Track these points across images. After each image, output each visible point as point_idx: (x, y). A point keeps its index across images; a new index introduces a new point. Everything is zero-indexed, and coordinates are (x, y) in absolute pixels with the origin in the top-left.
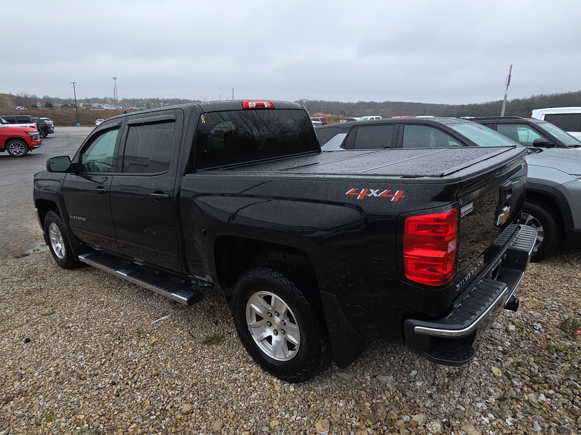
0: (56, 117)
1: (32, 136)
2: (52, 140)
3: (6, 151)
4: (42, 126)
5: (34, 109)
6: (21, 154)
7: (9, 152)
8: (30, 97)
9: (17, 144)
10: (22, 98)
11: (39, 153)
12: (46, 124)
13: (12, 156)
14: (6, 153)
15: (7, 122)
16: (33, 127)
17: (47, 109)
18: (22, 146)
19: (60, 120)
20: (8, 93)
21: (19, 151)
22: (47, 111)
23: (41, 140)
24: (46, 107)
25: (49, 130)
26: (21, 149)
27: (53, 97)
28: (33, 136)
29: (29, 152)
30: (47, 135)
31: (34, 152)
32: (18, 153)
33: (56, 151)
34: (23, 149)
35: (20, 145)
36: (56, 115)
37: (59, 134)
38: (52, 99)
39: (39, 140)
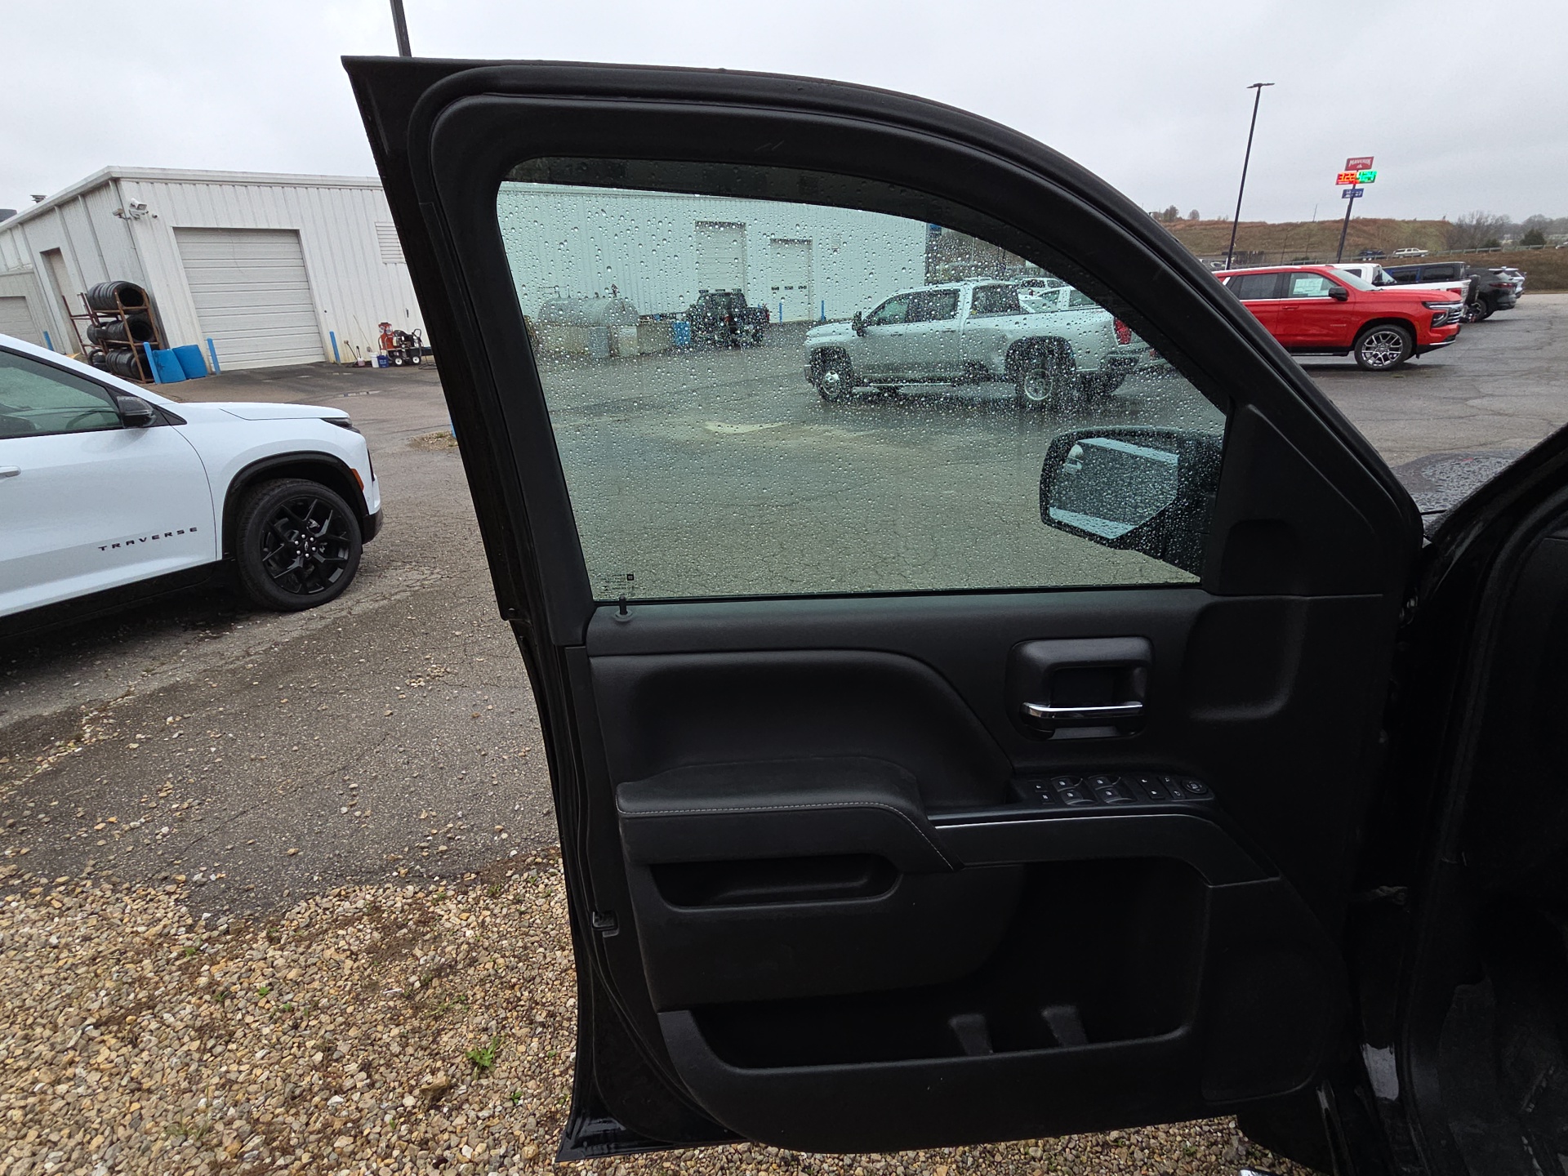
0: (1543, 268)
1: (1437, 315)
2: (1498, 327)
3: (1352, 354)
4: (1488, 289)
5: (1486, 251)
6: (1388, 362)
7: (1358, 357)
8: (1489, 221)
9: (1385, 336)
10: (1470, 226)
11: (1440, 362)
12: (1500, 285)
13: (1362, 368)
14: (1350, 359)
15: (1392, 279)
16: (1457, 291)
17: (1524, 248)
18: (1397, 343)
19: (1550, 277)
20: (1438, 218)
21: (1384, 356)
22: (1522, 253)
23: (1459, 327)
24: (1524, 243)
25: (1503, 299)
26: (1391, 349)
27: (1554, 218)
28: (1441, 314)
29: (1413, 360)
30: (1489, 314)
31: (1425, 359)
32: (1380, 359)
33: (1493, 360)
34: (1397, 350)
35: (1392, 338)
36: (1542, 264)
37: (1528, 312)
38: (1552, 222)
39: (1454, 326)
